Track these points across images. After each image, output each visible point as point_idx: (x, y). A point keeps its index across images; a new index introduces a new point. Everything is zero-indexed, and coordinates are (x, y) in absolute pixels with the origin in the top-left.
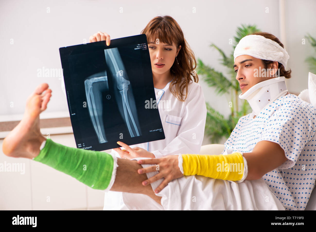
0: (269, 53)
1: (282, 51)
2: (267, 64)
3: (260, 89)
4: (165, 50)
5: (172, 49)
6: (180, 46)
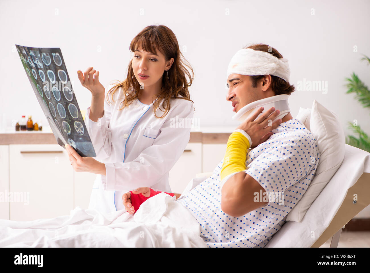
0: (258, 67)
4: (149, 60)
5: (158, 60)
6: (172, 59)
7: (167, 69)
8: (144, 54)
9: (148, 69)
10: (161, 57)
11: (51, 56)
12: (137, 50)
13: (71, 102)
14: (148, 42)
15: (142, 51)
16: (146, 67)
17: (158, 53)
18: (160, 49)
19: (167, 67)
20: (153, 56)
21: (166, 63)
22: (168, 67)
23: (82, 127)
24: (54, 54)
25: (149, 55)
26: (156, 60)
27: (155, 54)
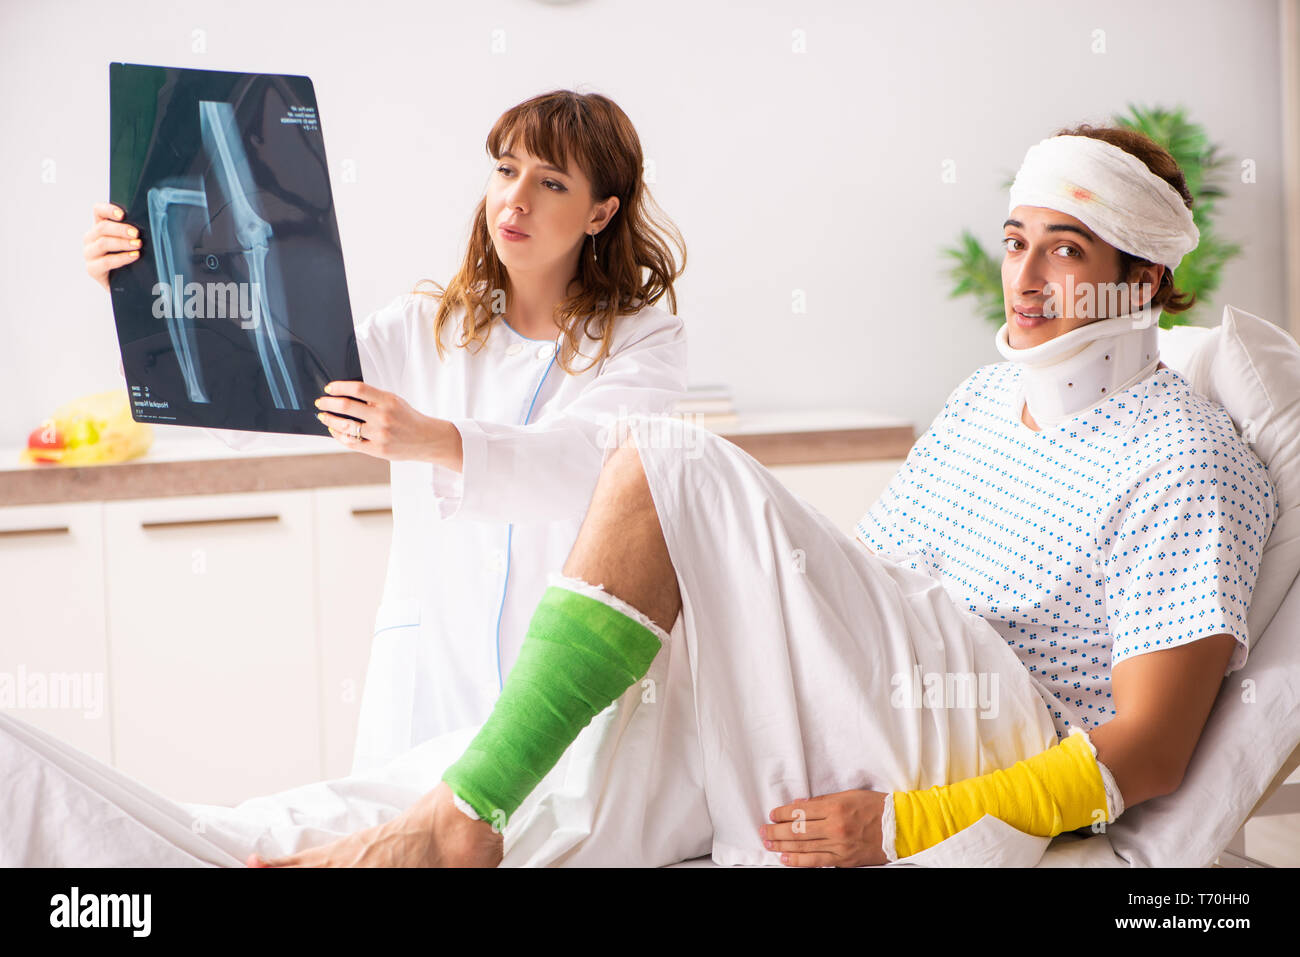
3: (1085, 345)
4: (541, 186)
5: (566, 189)
6: (614, 202)
7: (594, 229)
8: (528, 164)
9: (532, 210)
12: (509, 154)
14: (547, 127)
15: (523, 154)
16: (525, 207)
17: (572, 167)
18: (579, 157)
19: (593, 221)
20: (555, 175)
21: (592, 208)
22: (595, 224)
25: (542, 171)
26: (561, 188)
27: (563, 170)
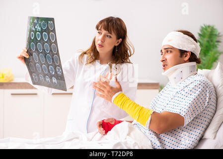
0: (184, 45)
1: (195, 44)
2: (183, 52)
3: (176, 70)
5: (112, 37)
6: (121, 39)
7: (117, 45)
8: (104, 32)
9: (104, 41)
10: (114, 36)
11: (48, 23)
12: (100, 30)
13: (56, 54)
15: (103, 30)
16: (103, 40)
17: (113, 33)
19: (117, 43)
20: (109, 34)
21: (116, 41)
23: (61, 71)
24: (49, 22)
26: (110, 37)
27: (111, 34)
